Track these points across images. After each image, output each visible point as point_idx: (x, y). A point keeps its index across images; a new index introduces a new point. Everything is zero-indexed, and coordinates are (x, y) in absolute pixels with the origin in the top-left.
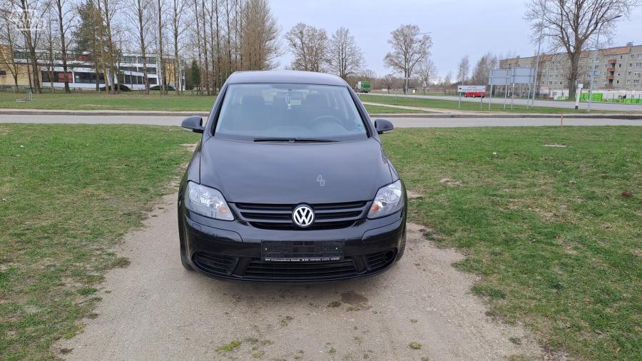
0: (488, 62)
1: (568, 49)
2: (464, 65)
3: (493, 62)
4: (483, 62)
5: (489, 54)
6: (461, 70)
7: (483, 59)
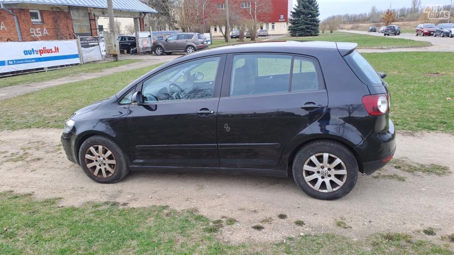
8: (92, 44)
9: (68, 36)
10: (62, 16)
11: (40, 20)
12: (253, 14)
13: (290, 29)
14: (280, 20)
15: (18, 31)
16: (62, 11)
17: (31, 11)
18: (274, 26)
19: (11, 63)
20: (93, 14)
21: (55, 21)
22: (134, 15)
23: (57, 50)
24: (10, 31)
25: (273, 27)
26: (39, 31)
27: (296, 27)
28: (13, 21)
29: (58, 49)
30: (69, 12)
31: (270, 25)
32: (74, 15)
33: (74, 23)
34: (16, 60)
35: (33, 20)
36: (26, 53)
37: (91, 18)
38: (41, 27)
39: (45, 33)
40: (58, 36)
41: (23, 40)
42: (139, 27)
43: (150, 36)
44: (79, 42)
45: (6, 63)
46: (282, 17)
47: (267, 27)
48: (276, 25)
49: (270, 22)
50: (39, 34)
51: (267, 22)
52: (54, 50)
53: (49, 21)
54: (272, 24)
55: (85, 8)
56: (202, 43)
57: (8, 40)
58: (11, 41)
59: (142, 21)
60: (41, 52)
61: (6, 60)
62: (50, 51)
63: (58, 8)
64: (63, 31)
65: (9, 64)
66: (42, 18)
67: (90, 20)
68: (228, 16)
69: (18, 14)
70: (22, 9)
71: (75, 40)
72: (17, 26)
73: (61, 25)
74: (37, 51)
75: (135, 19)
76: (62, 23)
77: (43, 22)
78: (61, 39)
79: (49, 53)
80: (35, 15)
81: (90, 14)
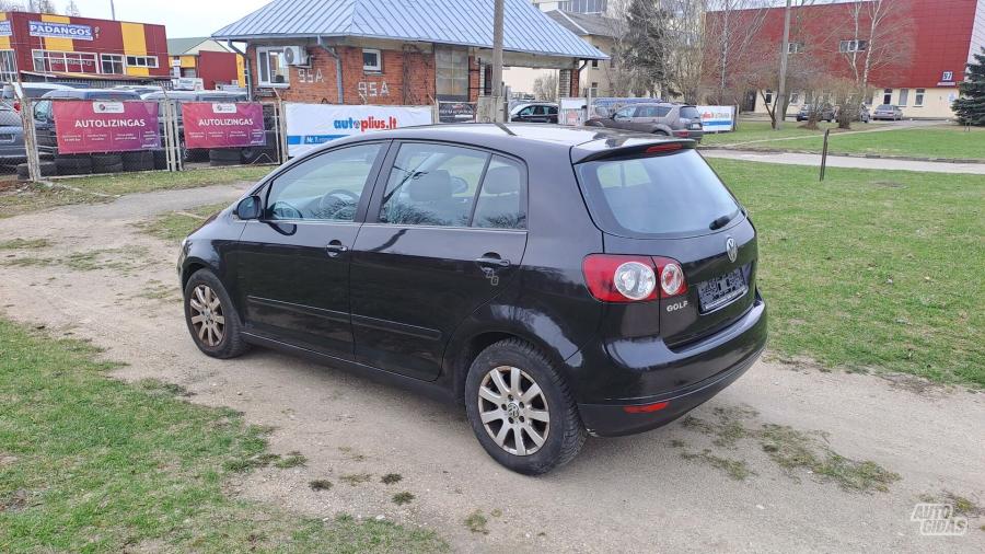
8: (462, 116)
9: (424, 99)
10: (418, 60)
11: (378, 68)
12: (861, 66)
13: (957, 106)
14: (939, 84)
15: (339, 85)
16: (419, 53)
17: (365, 51)
18: (921, 96)
19: (310, 140)
20: (476, 59)
21: (405, 71)
22: (560, 64)
23: (393, 122)
24: (329, 85)
25: (919, 99)
26: (373, 87)
27: (976, 102)
28: (333, 69)
29: (395, 122)
30: (433, 54)
31: (912, 94)
32: (441, 60)
33: (439, 76)
34: (319, 137)
35: (366, 67)
36: (338, 124)
37: (472, 67)
38: (379, 80)
39: (383, 91)
40: (405, 99)
41: (344, 103)
42: (568, 88)
43: (585, 107)
44: (437, 111)
45: (303, 140)
46: (948, 75)
47: (903, 100)
48: (929, 95)
49: (912, 87)
50: (373, 92)
51: (904, 87)
52: (387, 123)
53: (394, 71)
54: (918, 91)
55: (463, 49)
56: (688, 126)
57: (324, 101)
58: (327, 103)
59: (575, 74)
60: (365, 125)
61: (303, 134)
62: (380, 124)
63: (415, 47)
64: (416, 89)
65: (306, 143)
66: (383, 63)
67: (470, 70)
68: (783, 70)
69: (343, 56)
70: (351, 48)
71: (430, 107)
72: (338, 77)
73: (415, 78)
74: (356, 124)
75: (563, 71)
76: (417, 74)
77: (383, 71)
78: (411, 104)
79: (377, 127)
80: (371, 59)
81: (470, 59)
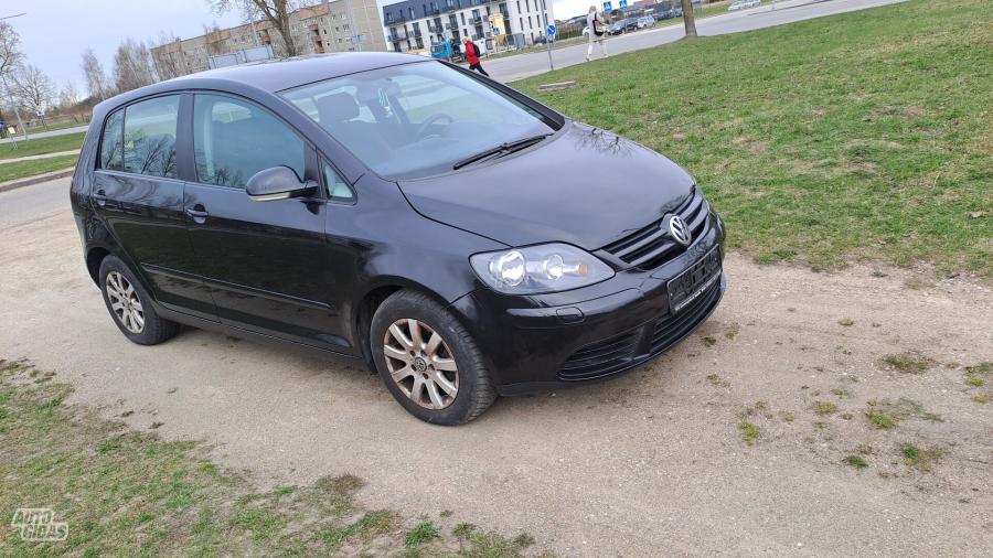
0: (132, 55)
1: (268, 13)
2: (91, 66)
3: (142, 53)
4: (123, 56)
5: (129, 41)
6: (88, 76)
7: (121, 51)
